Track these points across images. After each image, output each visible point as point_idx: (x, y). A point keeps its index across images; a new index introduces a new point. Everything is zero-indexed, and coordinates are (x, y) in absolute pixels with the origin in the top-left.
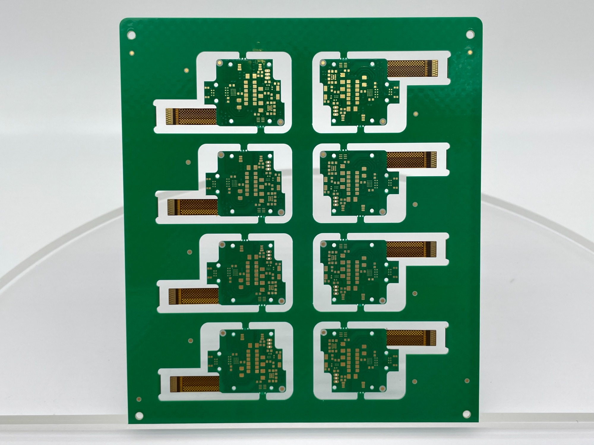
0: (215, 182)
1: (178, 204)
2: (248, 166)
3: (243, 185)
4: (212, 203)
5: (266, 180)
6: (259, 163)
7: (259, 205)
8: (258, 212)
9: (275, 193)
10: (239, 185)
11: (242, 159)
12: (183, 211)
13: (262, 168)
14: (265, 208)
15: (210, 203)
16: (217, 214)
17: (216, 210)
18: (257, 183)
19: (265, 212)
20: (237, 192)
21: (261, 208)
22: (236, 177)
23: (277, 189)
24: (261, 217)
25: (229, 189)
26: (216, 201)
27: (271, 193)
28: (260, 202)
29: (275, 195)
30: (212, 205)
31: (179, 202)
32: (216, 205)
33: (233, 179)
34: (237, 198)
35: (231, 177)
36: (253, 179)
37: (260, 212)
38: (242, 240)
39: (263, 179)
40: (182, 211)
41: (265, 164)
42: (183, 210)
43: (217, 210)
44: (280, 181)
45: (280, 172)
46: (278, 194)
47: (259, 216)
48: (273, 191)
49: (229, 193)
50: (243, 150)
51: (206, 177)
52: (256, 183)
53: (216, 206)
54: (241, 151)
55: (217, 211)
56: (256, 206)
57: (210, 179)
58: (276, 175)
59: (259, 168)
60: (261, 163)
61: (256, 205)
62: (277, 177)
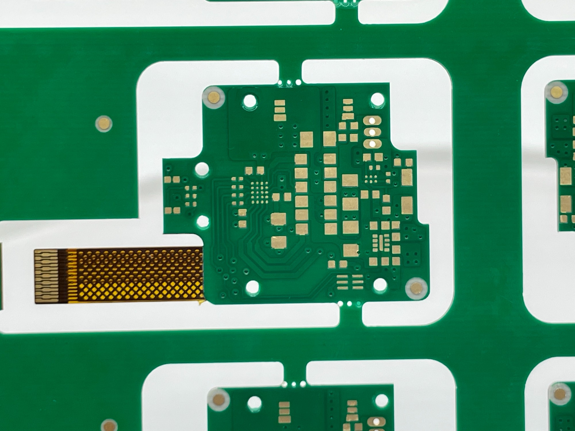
0: (195, 188)
1: (70, 265)
2: (303, 134)
3: (288, 197)
4: (185, 260)
5: (366, 181)
6: (341, 124)
7: (344, 264)
8: (339, 288)
9: (396, 225)
10: (276, 197)
11: (283, 110)
12: (86, 290)
13: (351, 141)
14: (361, 276)
15: (176, 260)
16: (201, 296)
17: (198, 284)
18: (335, 191)
19: (362, 288)
20: (270, 224)
21: (350, 276)
22: (266, 171)
23: (402, 210)
24: (349, 304)
25: (242, 212)
26: (197, 254)
27: (383, 223)
28: (345, 256)
29: (396, 231)
30: (185, 268)
31: (72, 258)
32: (197, 268)
33: (255, 177)
34: (269, 243)
35: (249, 171)
36: (322, 179)
37: (346, 288)
38: (285, 385)
39: (356, 176)
40: (82, 290)
41: (363, 127)
42: (86, 286)
43: (201, 284)
44: (411, 184)
45: (412, 155)
46: (406, 228)
47: (341, 303)
48: (389, 218)
49: (243, 224)
50: (289, 82)
51: (165, 174)
52: (331, 191)
53: (197, 271)
54: (280, 83)
55: (201, 288)
56: (332, 270)
57: (177, 180)
58: (397, 162)
59: (340, 140)
60: (348, 122)
61: (332, 264)
62: (403, 171)
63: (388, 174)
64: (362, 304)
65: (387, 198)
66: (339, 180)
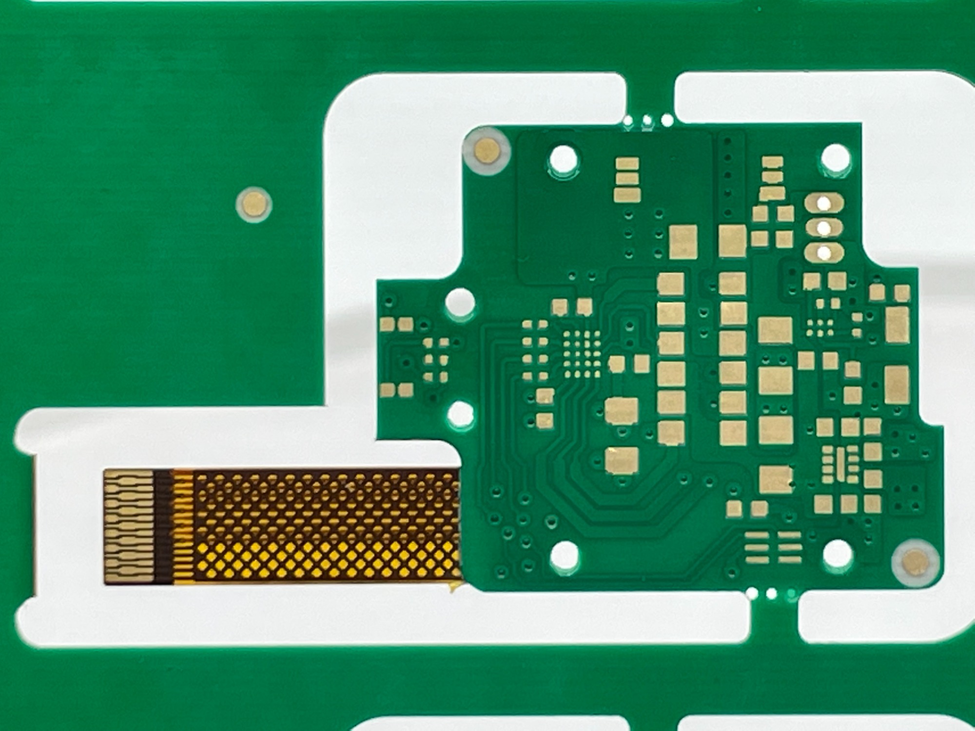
0: (444, 342)
1: (179, 503)
2: (675, 231)
3: (642, 364)
4: (421, 496)
5: (810, 333)
6: (756, 210)
7: (760, 509)
8: (749, 560)
9: (874, 426)
10: (617, 364)
11: (635, 179)
12: (211, 557)
13: (779, 245)
14: (798, 535)
15: (403, 496)
16: (456, 573)
17: (448, 547)
18: (743, 352)
19: (799, 560)
20: (603, 420)
22: (595, 307)
23: (887, 393)
24: (772, 594)
25: (545, 396)
26: (447, 485)
27: (845, 421)
28: (763, 491)
29: (872, 439)
30: (421, 513)
31: (183, 488)
32: (448, 513)
33: (573, 321)
34: (602, 462)
35: (560, 307)
36: (716, 326)
37: (765, 560)
39: (788, 321)
40: (203, 557)
41: (803, 216)
42: (211, 549)
43: (455, 548)
44: (906, 339)
45: (909, 276)
46: (896, 434)
47: (753, 593)
48: (857, 412)
49: (545, 421)
50: (647, 120)
51: (382, 312)
52: (734, 351)
53: (447, 520)
54: (629, 121)
55: (456, 555)
56: (735, 521)
57: (406, 325)
58: (877, 292)
59: (754, 244)
60: (773, 206)
61: (734, 509)
62: (889, 310)
63: (857, 317)
64: (799, 594)
65: (853, 369)
66: (751, 330)
